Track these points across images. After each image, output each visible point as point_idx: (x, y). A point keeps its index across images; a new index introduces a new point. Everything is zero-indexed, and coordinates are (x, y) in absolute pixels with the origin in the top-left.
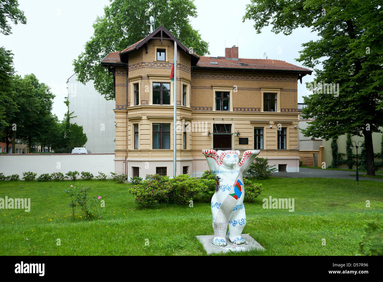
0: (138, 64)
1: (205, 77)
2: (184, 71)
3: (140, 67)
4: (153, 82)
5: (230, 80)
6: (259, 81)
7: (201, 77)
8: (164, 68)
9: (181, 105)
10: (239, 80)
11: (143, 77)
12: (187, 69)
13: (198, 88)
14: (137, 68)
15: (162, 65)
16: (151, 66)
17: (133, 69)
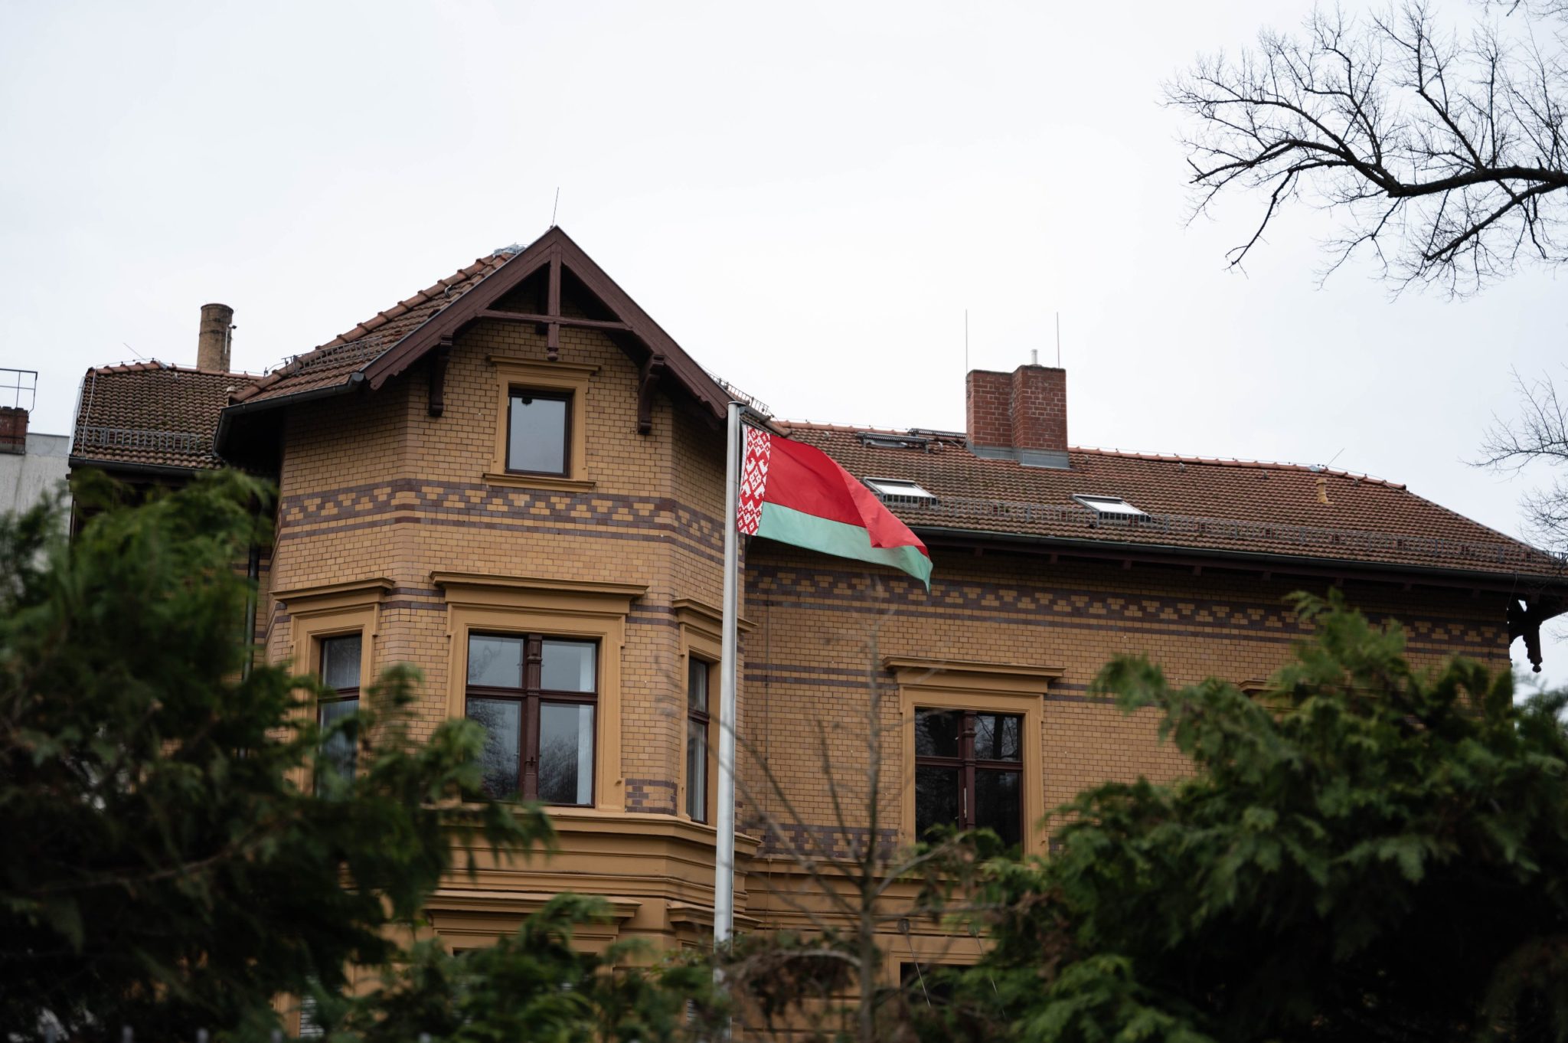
0: (368, 490)
1: (837, 597)
2: (702, 554)
3: (377, 517)
4: (474, 632)
5: (1027, 622)
6: (1234, 637)
7: (812, 595)
8: (559, 532)
9: (674, 813)
10: (1089, 627)
11: (396, 591)
12: (700, 529)
13: (784, 680)
14: (351, 521)
15: (540, 508)
16: (459, 511)
17: (324, 525)
